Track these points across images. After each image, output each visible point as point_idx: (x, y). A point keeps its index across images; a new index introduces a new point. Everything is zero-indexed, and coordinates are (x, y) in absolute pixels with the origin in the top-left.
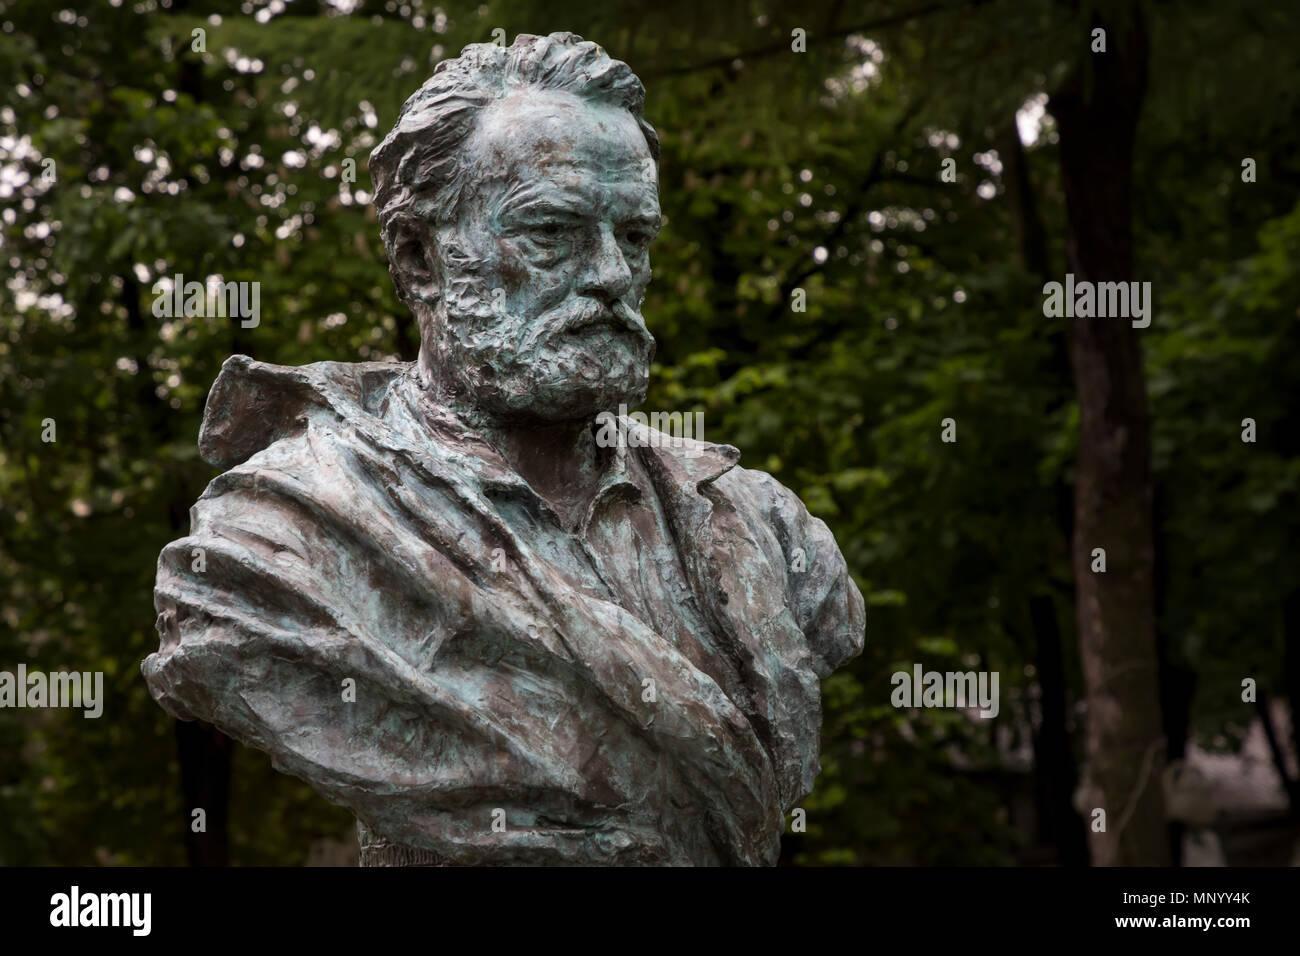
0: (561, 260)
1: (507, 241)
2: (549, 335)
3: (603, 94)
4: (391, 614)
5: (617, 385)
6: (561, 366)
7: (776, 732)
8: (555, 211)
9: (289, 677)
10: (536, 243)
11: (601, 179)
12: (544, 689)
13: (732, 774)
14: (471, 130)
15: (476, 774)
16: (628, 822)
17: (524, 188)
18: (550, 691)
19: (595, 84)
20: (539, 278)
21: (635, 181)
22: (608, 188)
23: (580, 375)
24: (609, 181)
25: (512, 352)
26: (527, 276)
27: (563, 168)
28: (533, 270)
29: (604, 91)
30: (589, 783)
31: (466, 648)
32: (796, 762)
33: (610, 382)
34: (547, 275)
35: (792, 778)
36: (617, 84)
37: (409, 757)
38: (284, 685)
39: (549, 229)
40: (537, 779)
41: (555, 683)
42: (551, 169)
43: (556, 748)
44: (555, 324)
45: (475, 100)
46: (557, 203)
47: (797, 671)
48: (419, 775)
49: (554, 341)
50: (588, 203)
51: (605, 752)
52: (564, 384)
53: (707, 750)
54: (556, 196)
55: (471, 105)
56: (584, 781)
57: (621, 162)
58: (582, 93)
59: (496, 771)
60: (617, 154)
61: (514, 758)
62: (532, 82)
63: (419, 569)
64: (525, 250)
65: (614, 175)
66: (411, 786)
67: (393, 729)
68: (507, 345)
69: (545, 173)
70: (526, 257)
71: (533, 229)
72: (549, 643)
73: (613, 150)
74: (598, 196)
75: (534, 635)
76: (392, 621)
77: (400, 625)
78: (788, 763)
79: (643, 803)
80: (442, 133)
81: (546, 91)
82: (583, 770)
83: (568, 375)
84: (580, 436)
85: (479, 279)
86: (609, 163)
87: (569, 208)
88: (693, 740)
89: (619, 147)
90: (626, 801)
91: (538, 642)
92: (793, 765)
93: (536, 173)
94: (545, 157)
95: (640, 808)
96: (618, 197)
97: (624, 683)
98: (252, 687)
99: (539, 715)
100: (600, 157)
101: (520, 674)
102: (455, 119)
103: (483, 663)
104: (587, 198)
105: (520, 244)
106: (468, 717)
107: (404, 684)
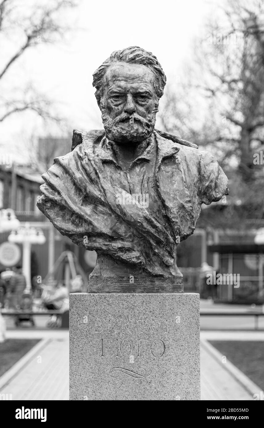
0: (120, 104)
1: (109, 100)
2: (115, 123)
3: (133, 62)
4: (76, 192)
5: (133, 134)
6: (117, 130)
7: (171, 220)
8: (116, 92)
9: (55, 206)
10: (114, 100)
11: (127, 83)
12: (104, 210)
13: (146, 230)
14: (105, 73)
15: (87, 229)
16: (124, 241)
17: (110, 87)
18: (105, 210)
19: (130, 59)
20: (115, 109)
21: (138, 83)
22: (129, 86)
23: (121, 133)
24: (129, 84)
25: (108, 127)
26: (112, 109)
27: (117, 82)
28: (113, 107)
29: (133, 61)
30: (112, 232)
31: (88, 200)
32: (178, 227)
33: (131, 134)
34: (116, 108)
35: (178, 231)
36: (137, 59)
37: (77, 226)
38: (54, 208)
39: (117, 97)
40: (99, 231)
41: (106, 208)
42: (115, 82)
43: (105, 224)
44: (116, 120)
45: (106, 66)
46: (115, 90)
47: (184, 204)
48: (78, 230)
49: (116, 124)
50: (122, 90)
51: (118, 225)
52: (118, 135)
53: (139, 224)
54: (115, 89)
55: (105, 67)
56: (111, 232)
57: (133, 79)
58: (127, 62)
59: (90, 229)
60: (132, 77)
61: (93, 226)
62: (118, 60)
63: (77, 181)
64: (112, 102)
65: (131, 82)
66: (75, 232)
67: (74, 219)
68: (108, 126)
69: (114, 83)
70: (112, 104)
71: (113, 97)
72: (103, 199)
73: (131, 76)
74: (125, 88)
75: (99, 197)
76: (76, 193)
77: (78, 194)
78: (176, 227)
79: (128, 237)
80: (99, 75)
81: (120, 62)
82: (111, 229)
83: (118, 133)
84: (139, 146)
85: (105, 109)
86: (130, 79)
87: (118, 91)
88: (134, 222)
89: (133, 75)
90: (123, 236)
91: (100, 198)
92: (177, 228)
93: (112, 83)
94: (114, 79)
95: (127, 238)
96: (132, 88)
97: (118, 208)
98: (48, 209)
99: (103, 216)
100: (127, 78)
101: (99, 206)
102: (101, 71)
103: (92, 203)
104: (122, 88)
105: (111, 101)
106: (83, 216)
107: (71, 208)
